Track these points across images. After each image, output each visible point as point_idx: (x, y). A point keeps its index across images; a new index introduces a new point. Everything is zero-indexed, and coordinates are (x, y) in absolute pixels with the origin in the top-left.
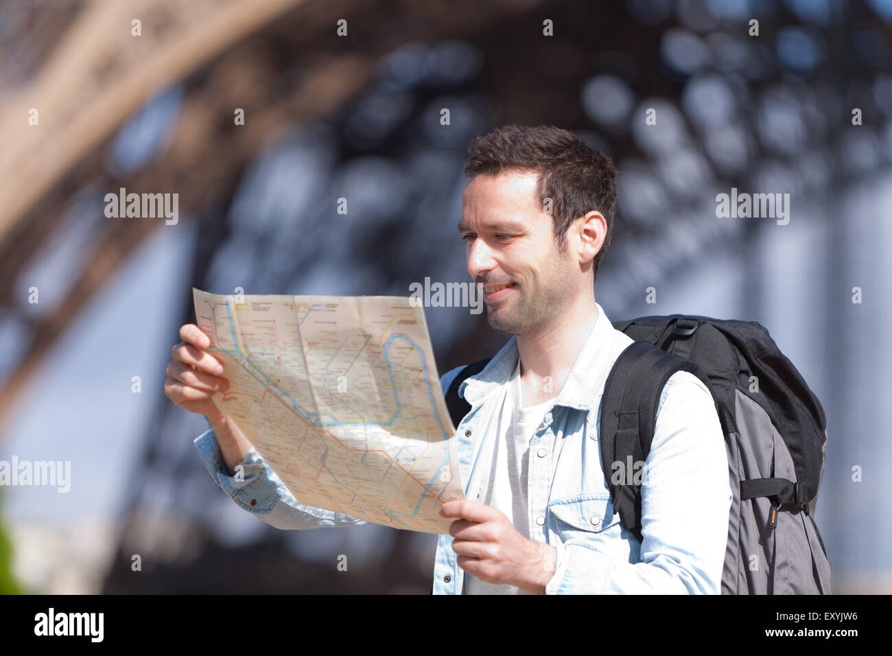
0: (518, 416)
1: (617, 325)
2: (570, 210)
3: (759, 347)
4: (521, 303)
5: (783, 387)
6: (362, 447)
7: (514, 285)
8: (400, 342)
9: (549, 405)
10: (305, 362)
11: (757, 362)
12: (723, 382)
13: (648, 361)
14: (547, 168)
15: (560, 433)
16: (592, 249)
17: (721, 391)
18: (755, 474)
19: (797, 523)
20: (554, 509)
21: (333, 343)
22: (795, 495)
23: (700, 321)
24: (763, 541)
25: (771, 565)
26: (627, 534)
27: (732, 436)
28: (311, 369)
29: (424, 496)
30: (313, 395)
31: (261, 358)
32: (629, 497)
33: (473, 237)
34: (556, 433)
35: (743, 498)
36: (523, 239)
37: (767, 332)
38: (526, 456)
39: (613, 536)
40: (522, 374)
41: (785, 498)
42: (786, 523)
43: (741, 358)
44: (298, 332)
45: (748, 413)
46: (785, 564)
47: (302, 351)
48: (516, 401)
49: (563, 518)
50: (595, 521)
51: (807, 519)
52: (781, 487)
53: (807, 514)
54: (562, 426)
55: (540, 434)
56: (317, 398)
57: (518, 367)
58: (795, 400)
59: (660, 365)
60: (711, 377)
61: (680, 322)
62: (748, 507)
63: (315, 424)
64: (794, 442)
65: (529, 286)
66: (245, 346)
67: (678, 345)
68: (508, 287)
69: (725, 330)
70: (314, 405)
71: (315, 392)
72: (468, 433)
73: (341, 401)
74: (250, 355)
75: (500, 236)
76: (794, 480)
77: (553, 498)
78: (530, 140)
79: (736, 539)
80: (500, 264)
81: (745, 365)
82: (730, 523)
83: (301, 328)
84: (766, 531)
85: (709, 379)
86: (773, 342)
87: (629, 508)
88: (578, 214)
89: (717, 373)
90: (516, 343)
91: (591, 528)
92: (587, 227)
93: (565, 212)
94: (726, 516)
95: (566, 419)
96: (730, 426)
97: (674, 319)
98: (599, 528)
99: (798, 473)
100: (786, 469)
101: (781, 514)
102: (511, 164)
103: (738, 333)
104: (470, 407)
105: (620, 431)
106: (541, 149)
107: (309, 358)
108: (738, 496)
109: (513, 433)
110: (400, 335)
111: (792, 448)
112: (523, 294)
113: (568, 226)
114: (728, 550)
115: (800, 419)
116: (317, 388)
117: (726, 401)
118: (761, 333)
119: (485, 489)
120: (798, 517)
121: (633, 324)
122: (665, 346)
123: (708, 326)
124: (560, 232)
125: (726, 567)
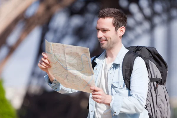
0: (106, 66)
1: (126, 48)
2: (118, 26)
3: (154, 52)
4: (108, 44)
5: (159, 60)
6: (75, 75)
7: (106, 40)
8: (84, 56)
9: (112, 63)
10: (65, 57)
11: (154, 55)
12: (146, 59)
13: (132, 54)
14: (114, 18)
15: (114, 69)
16: (122, 34)
17: (146, 61)
18: (153, 77)
19: (162, 87)
20: (113, 84)
21: (71, 54)
22: (161, 81)
23: (142, 47)
24: (155, 90)
25: (157, 95)
26: (128, 89)
27: (149, 70)
28: (66, 58)
29: (87, 85)
30: (66, 64)
31: (57, 55)
32: (128, 81)
33: (99, 30)
34: (113, 69)
35: (151, 82)
36: (109, 31)
37: (156, 49)
38: (108, 73)
39: (125, 89)
40: (107, 57)
41: (159, 82)
42: (160, 87)
43: (151, 54)
44: (64, 51)
45: (152, 65)
46: (159, 95)
47: (65, 55)
48: (106, 62)
49: (115, 86)
50: (121, 86)
51: (164, 86)
52: (159, 80)
53: (164, 85)
54: (115, 67)
55: (110, 69)
56: (67, 64)
57: (106, 56)
58: (161, 63)
59: (134, 55)
60: (145, 58)
61: (138, 47)
62: (152, 83)
63: (66, 69)
64: (161, 71)
65: (109, 41)
66: (54, 52)
67: (138, 51)
68: (105, 40)
69: (147, 49)
70: (66, 66)
71: (67, 63)
72: (96, 69)
73: (72, 65)
74: (55, 54)
75: (104, 31)
76: (161, 78)
77: (113, 82)
78: (111, 11)
79: (150, 90)
80: (104, 36)
81: (151, 55)
82: (148, 87)
83: (65, 50)
84: (156, 88)
85: (144, 58)
86: (157, 51)
87: (128, 84)
88: (120, 27)
89: (146, 57)
90: (106, 51)
91: (120, 88)
92: (121, 29)
93: (117, 26)
94: (148, 85)
95: (116, 66)
96: (148, 68)
97: (137, 47)
98: (122, 88)
99: (162, 77)
100: (160, 76)
101: (158, 85)
102: (107, 16)
103: (149, 49)
104: (96, 64)
105: (126, 68)
106: (113, 13)
107: (66, 56)
108: (150, 82)
109: (105, 69)
110: (84, 54)
111: (161, 72)
112: (108, 42)
113: (118, 29)
114: (148, 92)
115: (162, 66)
116: (67, 62)
117: (147, 63)
118: (155, 49)
119: (100, 80)
120: (162, 86)
121: (129, 47)
122: (135, 52)
123: (144, 48)
124: (116, 30)
125: (147, 96)
